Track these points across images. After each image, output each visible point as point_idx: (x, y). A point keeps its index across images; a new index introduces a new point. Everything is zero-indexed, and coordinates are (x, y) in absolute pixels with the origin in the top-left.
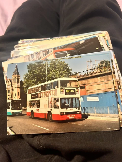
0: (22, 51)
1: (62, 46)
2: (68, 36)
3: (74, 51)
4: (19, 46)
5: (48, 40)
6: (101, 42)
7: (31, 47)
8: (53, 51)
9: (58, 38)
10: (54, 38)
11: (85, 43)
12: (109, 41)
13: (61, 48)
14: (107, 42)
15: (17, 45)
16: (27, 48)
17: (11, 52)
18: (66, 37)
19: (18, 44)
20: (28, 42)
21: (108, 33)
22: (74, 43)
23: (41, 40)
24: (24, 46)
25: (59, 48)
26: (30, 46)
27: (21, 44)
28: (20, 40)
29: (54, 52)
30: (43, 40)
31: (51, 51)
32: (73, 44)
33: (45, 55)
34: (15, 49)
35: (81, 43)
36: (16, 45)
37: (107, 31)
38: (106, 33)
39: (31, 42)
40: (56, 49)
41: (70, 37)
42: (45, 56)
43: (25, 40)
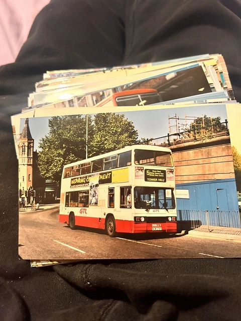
0: (51, 94)
1: (131, 84)
2: (143, 65)
3: (154, 94)
4: (45, 83)
5: (102, 72)
6: (209, 76)
7: (69, 87)
8: (112, 94)
9: (122, 68)
10: (115, 69)
11: (177, 78)
12: (226, 74)
13: (129, 87)
14: (222, 77)
15: (42, 83)
16: (61, 88)
17: (28, 96)
18: (138, 67)
19: (42, 79)
20: (63, 76)
21: (224, 58)
22: (154, 79)
23: (89, 73)
24: (54, 84)
25: (124, 88)
26: (67, 83)
27: (48, 79)
28: (46, 72)
29: (113, 96)
30: (92, 72)
31: (109, 95)
32: (151, 81)
33: (97, 101)
34: (37, 89)
35: (168, 77)
36: (38, 81)
37: (221, 55)
38: (219, 57)
39: (68, 75)
40: (119, 89)
41: (146, 66)
42: (97, 103)
43: (56, 72)
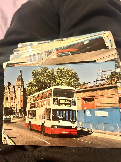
1: (65, 47)
2: (69, 38)
3: (78, 52)
5: (48, 43)
8: (55, 52)
9: (58, 41)
13: (64, 48)
14: (111, 43)
18: (67, 39)
21: (112, 33)
22: (78, 44)
25: (62, 48)
27: (20, 47)
29: (56, 53)
30: (43, 43)
31: (54, 52)
32: (76, 45)
33: (48, 55)
37: (110, 32)
38: (109, 33)
40: (59, 49)
41: (71, 39)
42: (47, 56)
43: (24, 44)
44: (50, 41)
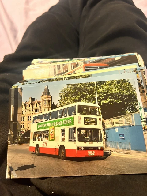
1: (94, 60)
5: (68, 62)
9: (79, 60)
13: (93, 62)
25: (90, 62)
30: (61, 61)
32: (106, 59)
40: (87, 62)
44: (69, 59)
